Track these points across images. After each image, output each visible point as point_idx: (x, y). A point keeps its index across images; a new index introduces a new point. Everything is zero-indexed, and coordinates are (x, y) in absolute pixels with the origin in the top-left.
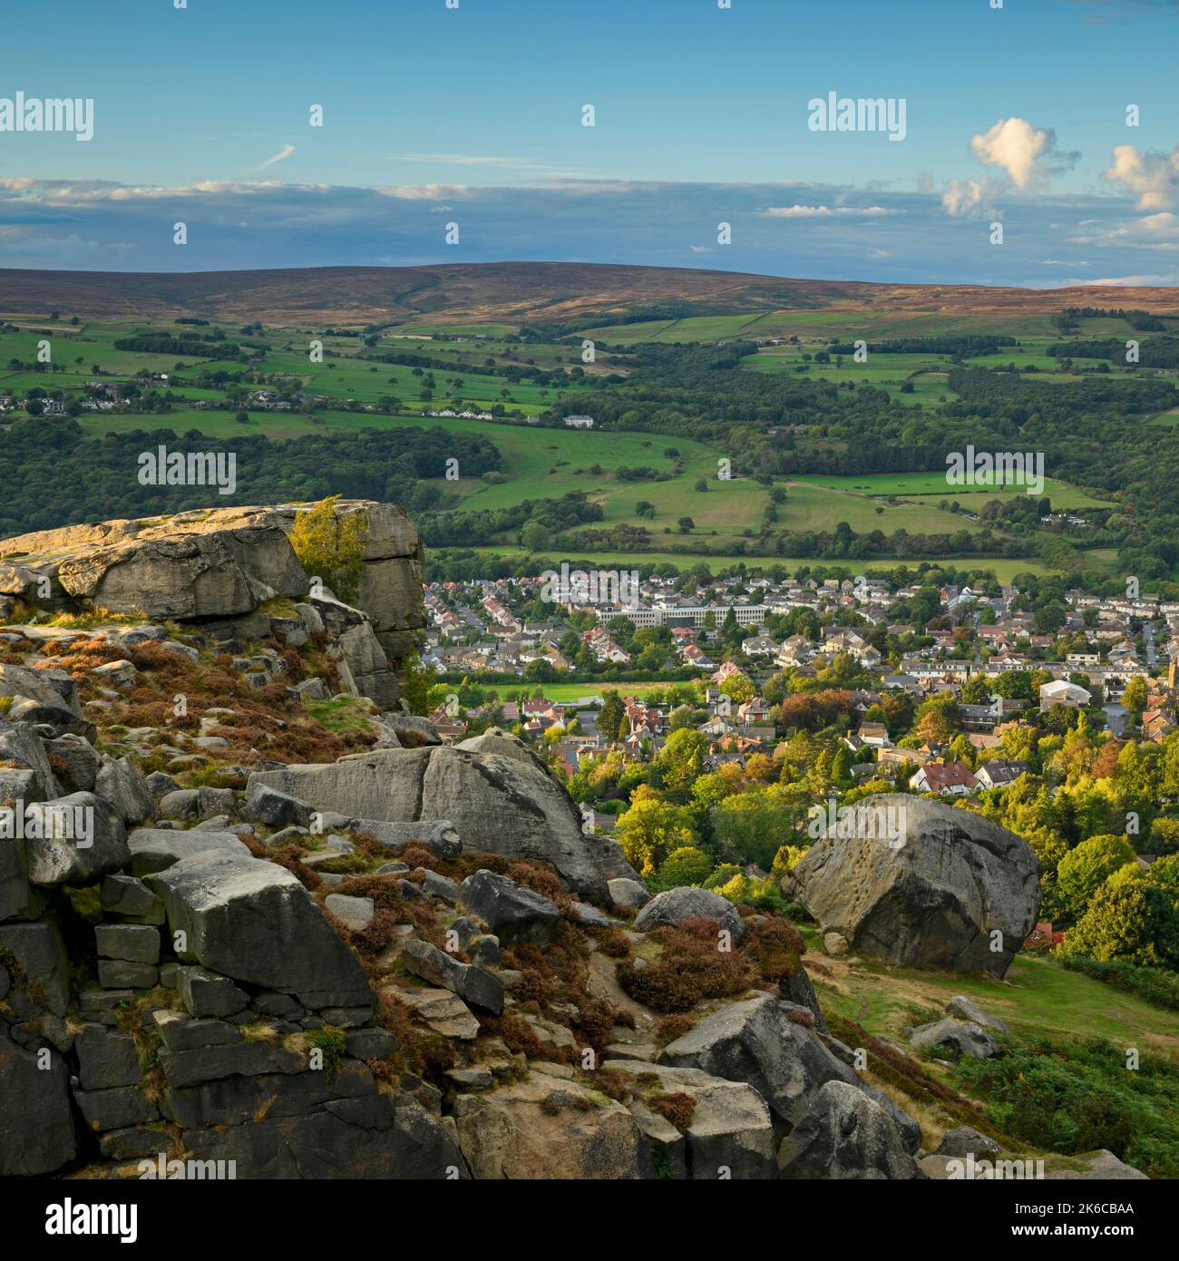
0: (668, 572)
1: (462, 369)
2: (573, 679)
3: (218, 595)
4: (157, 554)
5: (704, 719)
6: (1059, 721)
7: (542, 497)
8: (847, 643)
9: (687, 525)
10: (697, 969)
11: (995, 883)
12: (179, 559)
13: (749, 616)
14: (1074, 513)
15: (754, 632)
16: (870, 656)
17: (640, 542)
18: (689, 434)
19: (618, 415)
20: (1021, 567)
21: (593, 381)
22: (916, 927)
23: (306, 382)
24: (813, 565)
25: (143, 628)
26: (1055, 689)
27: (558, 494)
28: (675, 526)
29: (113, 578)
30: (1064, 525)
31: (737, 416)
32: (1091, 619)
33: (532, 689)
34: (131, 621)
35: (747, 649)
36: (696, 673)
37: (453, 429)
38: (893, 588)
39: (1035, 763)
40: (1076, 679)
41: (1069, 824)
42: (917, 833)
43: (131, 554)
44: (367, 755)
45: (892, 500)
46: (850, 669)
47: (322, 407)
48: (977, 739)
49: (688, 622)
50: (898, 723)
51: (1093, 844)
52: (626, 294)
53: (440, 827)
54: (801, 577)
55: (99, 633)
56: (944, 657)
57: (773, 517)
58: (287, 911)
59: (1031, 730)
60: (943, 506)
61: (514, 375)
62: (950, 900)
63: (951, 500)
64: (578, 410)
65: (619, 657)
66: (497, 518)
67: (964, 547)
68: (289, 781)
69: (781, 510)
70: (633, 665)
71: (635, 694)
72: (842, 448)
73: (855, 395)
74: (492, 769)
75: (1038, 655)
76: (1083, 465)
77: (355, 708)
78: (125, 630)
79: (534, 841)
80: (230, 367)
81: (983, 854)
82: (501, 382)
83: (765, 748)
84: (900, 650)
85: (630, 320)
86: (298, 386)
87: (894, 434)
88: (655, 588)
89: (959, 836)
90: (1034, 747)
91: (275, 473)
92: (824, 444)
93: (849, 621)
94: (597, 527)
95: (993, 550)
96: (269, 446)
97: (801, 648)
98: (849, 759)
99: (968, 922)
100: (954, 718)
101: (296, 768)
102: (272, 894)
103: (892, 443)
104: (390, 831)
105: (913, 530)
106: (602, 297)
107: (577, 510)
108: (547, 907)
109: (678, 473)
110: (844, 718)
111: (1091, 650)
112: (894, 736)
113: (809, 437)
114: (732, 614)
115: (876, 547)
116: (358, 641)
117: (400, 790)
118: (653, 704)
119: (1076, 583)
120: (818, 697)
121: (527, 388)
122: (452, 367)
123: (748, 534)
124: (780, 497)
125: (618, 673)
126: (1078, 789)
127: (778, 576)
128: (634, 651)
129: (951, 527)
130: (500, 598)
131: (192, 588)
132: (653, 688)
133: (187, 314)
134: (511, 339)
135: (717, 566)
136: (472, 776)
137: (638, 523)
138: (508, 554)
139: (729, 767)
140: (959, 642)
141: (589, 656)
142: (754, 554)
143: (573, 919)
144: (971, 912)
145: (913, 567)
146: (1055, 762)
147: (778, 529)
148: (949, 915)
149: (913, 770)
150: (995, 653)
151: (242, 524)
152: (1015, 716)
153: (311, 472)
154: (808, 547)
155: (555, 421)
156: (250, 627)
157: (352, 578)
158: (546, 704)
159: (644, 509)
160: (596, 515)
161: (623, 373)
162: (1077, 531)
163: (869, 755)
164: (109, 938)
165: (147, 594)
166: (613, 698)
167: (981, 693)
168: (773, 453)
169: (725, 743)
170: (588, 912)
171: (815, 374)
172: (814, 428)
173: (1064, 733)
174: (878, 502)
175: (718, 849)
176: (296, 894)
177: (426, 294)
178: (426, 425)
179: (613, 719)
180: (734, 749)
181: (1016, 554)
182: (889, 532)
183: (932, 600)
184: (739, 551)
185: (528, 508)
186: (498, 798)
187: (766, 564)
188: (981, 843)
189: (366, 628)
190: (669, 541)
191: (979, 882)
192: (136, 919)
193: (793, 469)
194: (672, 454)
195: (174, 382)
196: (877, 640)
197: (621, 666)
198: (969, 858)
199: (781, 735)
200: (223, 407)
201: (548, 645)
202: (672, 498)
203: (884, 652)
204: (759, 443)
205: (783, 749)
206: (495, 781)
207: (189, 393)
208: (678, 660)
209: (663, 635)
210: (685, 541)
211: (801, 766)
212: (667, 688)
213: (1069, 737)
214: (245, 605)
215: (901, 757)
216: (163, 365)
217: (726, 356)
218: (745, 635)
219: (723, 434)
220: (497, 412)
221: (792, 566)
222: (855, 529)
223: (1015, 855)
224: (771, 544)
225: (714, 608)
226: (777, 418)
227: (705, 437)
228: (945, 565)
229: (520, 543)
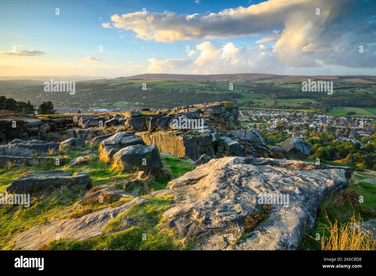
0: (262, 110)
1: (238, 86)
2: (250, 122)
3: (217, 112)
4: (211, 107)
5: (266, 128)
6: (312, 129)
7: (247, 101)
8: (284, 119)
9: (265, 104)
10: (278, 155)
11: (305, 149)
12: (213, 108)
13: (272, 115)
14: (315, 104)
15: (273, 117)
16: (287, 121)
17: (259, 106)
18: (265, 94)
19: (257, 92)
20: (307, 111)
21: (254, 87)
22: (295, 153)
23: (220, 87)
24: (280, 110)
25: (210, 115)
26: (311, 126)
27: (249, 101)
28: (263, 105)
29: (206, 110)
30: (313, 105)
31: (271, 92)
32: (316, 117)
33: (245, 123)
34: (208, 114)
35: (272, 119)
36: (265, 122)
37: (237, 93)
38: (290, 113)
39: (308, 135)
40: (314, 124)
41: (313, 142)
42: (295, 142)
43: (208, 107)
44: (240, 130)
45: (291, 102)
46: (285, 122)
47: (222, 90)
48: (301, 131)
49: (264, 116)
50: (291, 129)
51: (316, 145)
52: (258, 77)
53: (248, 138)
54: (279, 111)
55: (205, 116)
56: (297, 121)
57: (275, 104)
58: (237, 146)
59: (308, 130)
60: (297, 103)
61: (244, 87)
62: (299, 150)
63: (298, 102)
64: (252, 91)
65: (256, 120)
66: (242, 103)
67: (300, 108)
68: (231, 132)
69: (277, 103)
70: (258, 121)
71: (258, 124)
72: (284, 96)
73: (286, 89)
74: (254, 132)
75: (309, 121)
76: (316, 98)
77: (232, 125)
78: (208, 115)
79: (258, 140)
80: (211, 86)
81: (304, 145)
82: (243, 88)
83: (273, 131)
84: (291, 120)
85: (259, 80)
86: (219, 88)
87: (291, 94)
88: (261, 112)
89: (301, 143)
90: (308, 133)
91: (216, 98)
92: (282, 95)
93: (284, 116)
94: (253, 104)
95: (304, 108)
96: (216, 95)
97: (278, 120)
98: (284, 133)
99: (302, 153)
100: (298, 129)
101: (232, 131)
102: (236, 144)
103: (291, 95)
104: (243, 138)
105: (293, 106)
106: (255, 77)
107: (251, 103)
108: (261, 147)
109: (264, 98)
110: (283, 128)
111: (316, 121)
112: (290, 130)
113: (281, 95)
114: (270, 115)
115: (289, 108)
116: (232, 118)
117: (243, 134)
118: (260, 125)
119: (315, 113)
120: (280, 125)
121: (246, 88)
122: (237, 86)
123: (272, 106)
124: (276, 101)
125: (256, 122)
126: (314, 138)
127: (276, 111)
128: (258, 119)
129: (299, 106)
130: (242, 113)
131: (215, 111)
132: (260, 124)
133: (207, 80)
134: (244, 82)
135: (268, 109)
136: (252, 133)
137: (259, 104)
138: (243, 108)
139: (269, 133)
140: (299, 119)
141: (252, 119)
142: (273, 108)
143: (263, 149)
144: (302, 151)
145: (293, 110)
146: (311, 134)
147: (276, 105)
148: (299, 152)
149: (292, 135)
150: (303, 121)
151: (218, 104)
152: (306, 129)
153: (221, 98)
154: (280, 108)
155: (249, 92)
156: (221, 115)
157: (231, 110)
158: (247, 125)
159: (260, 102)
160: (253, 103)
161: (257, 86)
162: (315, 106)
163: (287, 133)
164: (219, 147)
165: (210, 112)
166: (255, 125)
167: (301, 125)
168: (276, 96)
169: (269, 130)
170: (265, 148)
171: (282, 86)
172: (281, 93)
173: (312, 131)
174: (289, 102)
175: (268, 143)
176: (238, 144)
177: (234, 77)
178: (234, 92)
179: (255, 126)
180: (270, 131)
181: (307, 109)
182: (290, 106)
183: (295, 114)
184: (271, 108)
185: (245, 102)
186: (254, 135)
187: (274, 109)
188: (304, 144)
189: (233, 116)
190: (263, 107)
191: (303, 148)
192: (221, 146)
193: (278, 98)
194: (263, 96)
195: (205, 87)
196: (288, 119)
197: (256, 121)
198: (302, 145)
199: (275, 130)
200: (211, 90)
201: (248, 118)
202: (263, 101)
203: (289, 120)
204: (274, 95)
205: (276, 131)
206: (254, 133)
207: (207, 88)
208: (263, 120)
209: (261, 117)
210: (264, 106)
211: (278, 133)
212: (262, 124)
213: (313, 132)
214: (220, 113)
215: (291, 133)
216: (204, 85)
217: (270, 84)
218: (271, 118)
219: (269, 94)
220: (242, 91)
221: (277, 110)
222: (286, 105)
223: (308, 145)
224: (275, 107)
225: (268, 114)
226: (276, 92)
227: (267, 94)
228: (297, 110)
229: (244, 106)
